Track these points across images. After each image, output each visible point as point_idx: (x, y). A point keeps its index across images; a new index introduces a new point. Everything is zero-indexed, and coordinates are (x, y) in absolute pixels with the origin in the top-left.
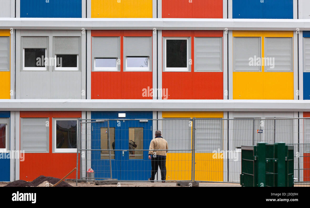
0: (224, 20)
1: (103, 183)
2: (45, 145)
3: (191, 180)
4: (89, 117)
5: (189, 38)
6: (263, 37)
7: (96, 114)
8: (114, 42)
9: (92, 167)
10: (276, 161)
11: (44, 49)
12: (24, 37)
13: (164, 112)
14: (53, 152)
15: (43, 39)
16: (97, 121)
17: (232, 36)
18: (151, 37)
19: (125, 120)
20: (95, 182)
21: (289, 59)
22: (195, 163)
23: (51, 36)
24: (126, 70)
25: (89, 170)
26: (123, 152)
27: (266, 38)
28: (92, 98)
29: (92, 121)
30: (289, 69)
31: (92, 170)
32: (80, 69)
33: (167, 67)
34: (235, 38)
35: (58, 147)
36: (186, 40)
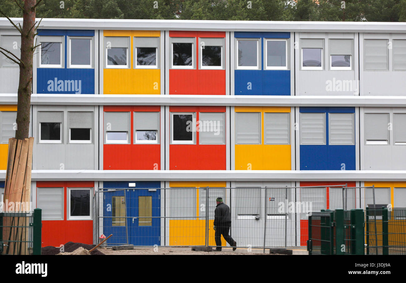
0: (227, 96)
1: (120, 249)
2: (60, 213)
3: (205, 245)
4: (101, 186)
5: (194, 113)
6: (263, 112)
7: (107, 184)
8: (125, 117)
9: (104, 233)
10: (354, 227)
11: (59, 123)
12: (40, 111)
13: (172, 182)
14: (68, 220)
15: (58, 113)
16: (109, 190)
17: (234, 111)
18: (159, 112)
19: (135, 189)
20: (113, 248)
21: (287, 133)
22: (208, 229)
23: (66, 111)
24: (136, 143)
25: (101, 236)
26: (133, 220)
27: (266, 114)
28: (104, 169)
29: (104, 190)
30: (286, 142)
31: (104, 236)
32: (93, 142)
33: (174, 140)
34: (237, 113)
35: (72, 215)
36: (192, 115)
